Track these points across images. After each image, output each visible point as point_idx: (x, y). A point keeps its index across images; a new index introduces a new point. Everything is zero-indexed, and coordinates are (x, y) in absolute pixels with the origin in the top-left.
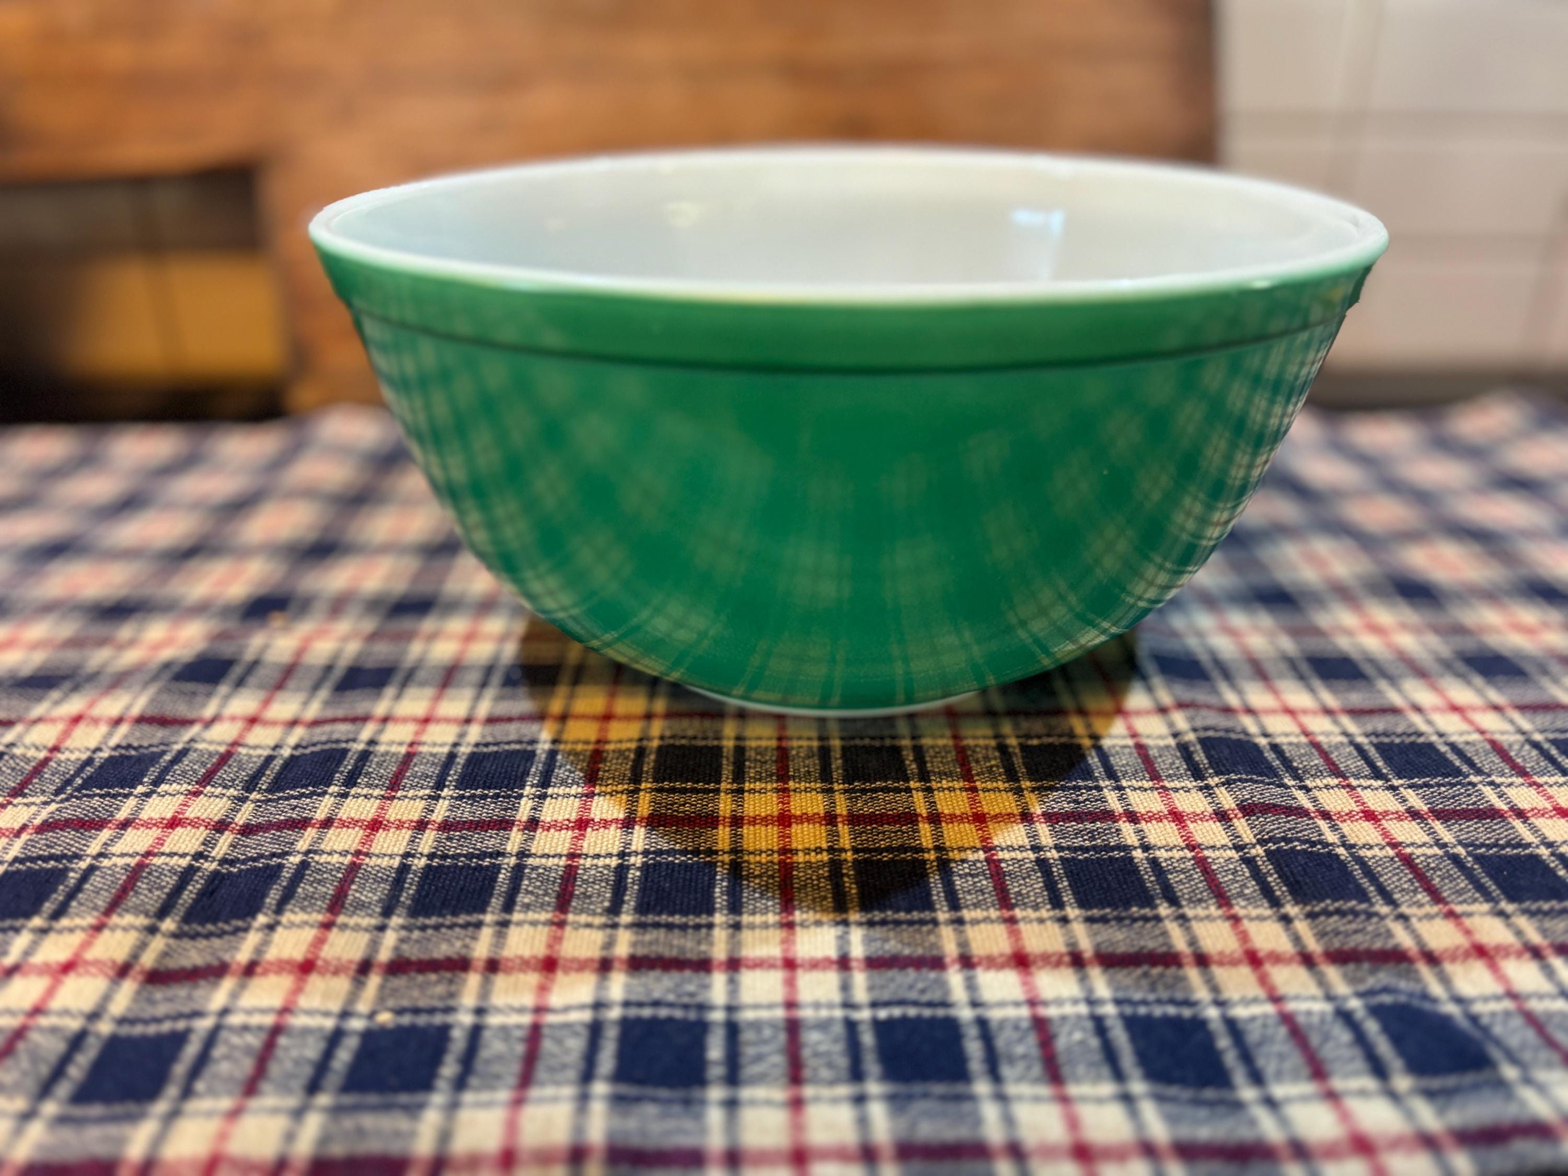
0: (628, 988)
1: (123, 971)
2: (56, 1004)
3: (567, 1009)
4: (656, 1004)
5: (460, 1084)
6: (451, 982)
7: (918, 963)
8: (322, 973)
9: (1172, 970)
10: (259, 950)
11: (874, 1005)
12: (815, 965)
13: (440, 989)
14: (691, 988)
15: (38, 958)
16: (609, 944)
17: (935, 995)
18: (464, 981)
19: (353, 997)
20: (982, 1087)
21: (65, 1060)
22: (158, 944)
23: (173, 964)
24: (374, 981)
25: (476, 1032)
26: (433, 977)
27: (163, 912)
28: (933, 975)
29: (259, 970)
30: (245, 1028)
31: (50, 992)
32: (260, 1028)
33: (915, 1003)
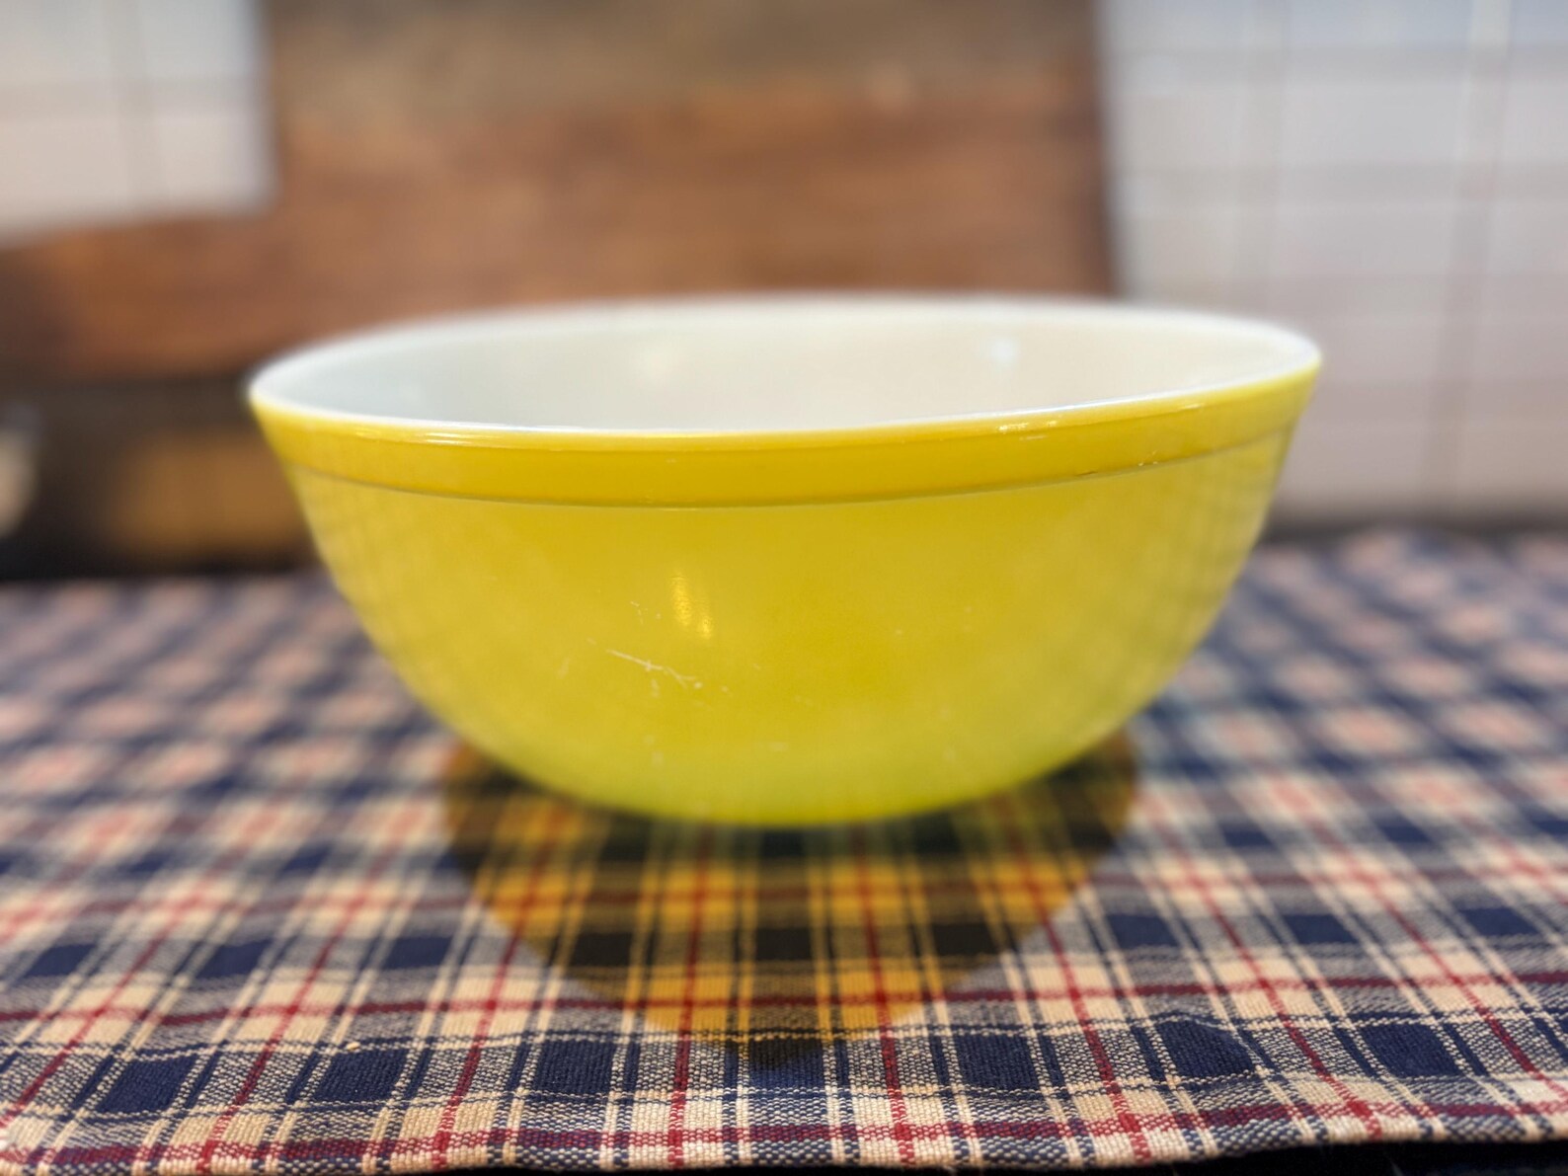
0: (553, 1021)
1: (143, 1015)
2: (88, 1039)
3: (501, 1038)
4: (575, 1032)
5: (410, 1092)
6: (409, 1019)
7: (794, 1001)
8: (305, 1014)
9: (1004, 1005)
10: (255, 998)
11: (753, 1032)
12: (709, 1004)
13: (400, 1025)
14: (605, 1021)
15: (76, 1006)
16: (541, 990)
17: (806, 1024)
18: (420, 1019)
19: (329, 1031)
20: (831, 1089)
21: (95, 1079)
22: (172, 996)
23: (184, 1010)
24: (347, 1020)
25: (427, 1054)
26: (394, 1016)
27: (179, 969)
28: (805, 1009)
29: (252, 1012)
30: (240, 1054)
31: (84, 1030)
32: (252, 1054)
33: (786, 1030)
